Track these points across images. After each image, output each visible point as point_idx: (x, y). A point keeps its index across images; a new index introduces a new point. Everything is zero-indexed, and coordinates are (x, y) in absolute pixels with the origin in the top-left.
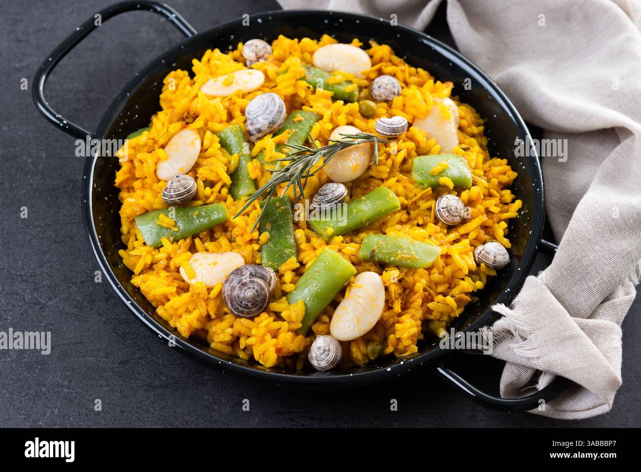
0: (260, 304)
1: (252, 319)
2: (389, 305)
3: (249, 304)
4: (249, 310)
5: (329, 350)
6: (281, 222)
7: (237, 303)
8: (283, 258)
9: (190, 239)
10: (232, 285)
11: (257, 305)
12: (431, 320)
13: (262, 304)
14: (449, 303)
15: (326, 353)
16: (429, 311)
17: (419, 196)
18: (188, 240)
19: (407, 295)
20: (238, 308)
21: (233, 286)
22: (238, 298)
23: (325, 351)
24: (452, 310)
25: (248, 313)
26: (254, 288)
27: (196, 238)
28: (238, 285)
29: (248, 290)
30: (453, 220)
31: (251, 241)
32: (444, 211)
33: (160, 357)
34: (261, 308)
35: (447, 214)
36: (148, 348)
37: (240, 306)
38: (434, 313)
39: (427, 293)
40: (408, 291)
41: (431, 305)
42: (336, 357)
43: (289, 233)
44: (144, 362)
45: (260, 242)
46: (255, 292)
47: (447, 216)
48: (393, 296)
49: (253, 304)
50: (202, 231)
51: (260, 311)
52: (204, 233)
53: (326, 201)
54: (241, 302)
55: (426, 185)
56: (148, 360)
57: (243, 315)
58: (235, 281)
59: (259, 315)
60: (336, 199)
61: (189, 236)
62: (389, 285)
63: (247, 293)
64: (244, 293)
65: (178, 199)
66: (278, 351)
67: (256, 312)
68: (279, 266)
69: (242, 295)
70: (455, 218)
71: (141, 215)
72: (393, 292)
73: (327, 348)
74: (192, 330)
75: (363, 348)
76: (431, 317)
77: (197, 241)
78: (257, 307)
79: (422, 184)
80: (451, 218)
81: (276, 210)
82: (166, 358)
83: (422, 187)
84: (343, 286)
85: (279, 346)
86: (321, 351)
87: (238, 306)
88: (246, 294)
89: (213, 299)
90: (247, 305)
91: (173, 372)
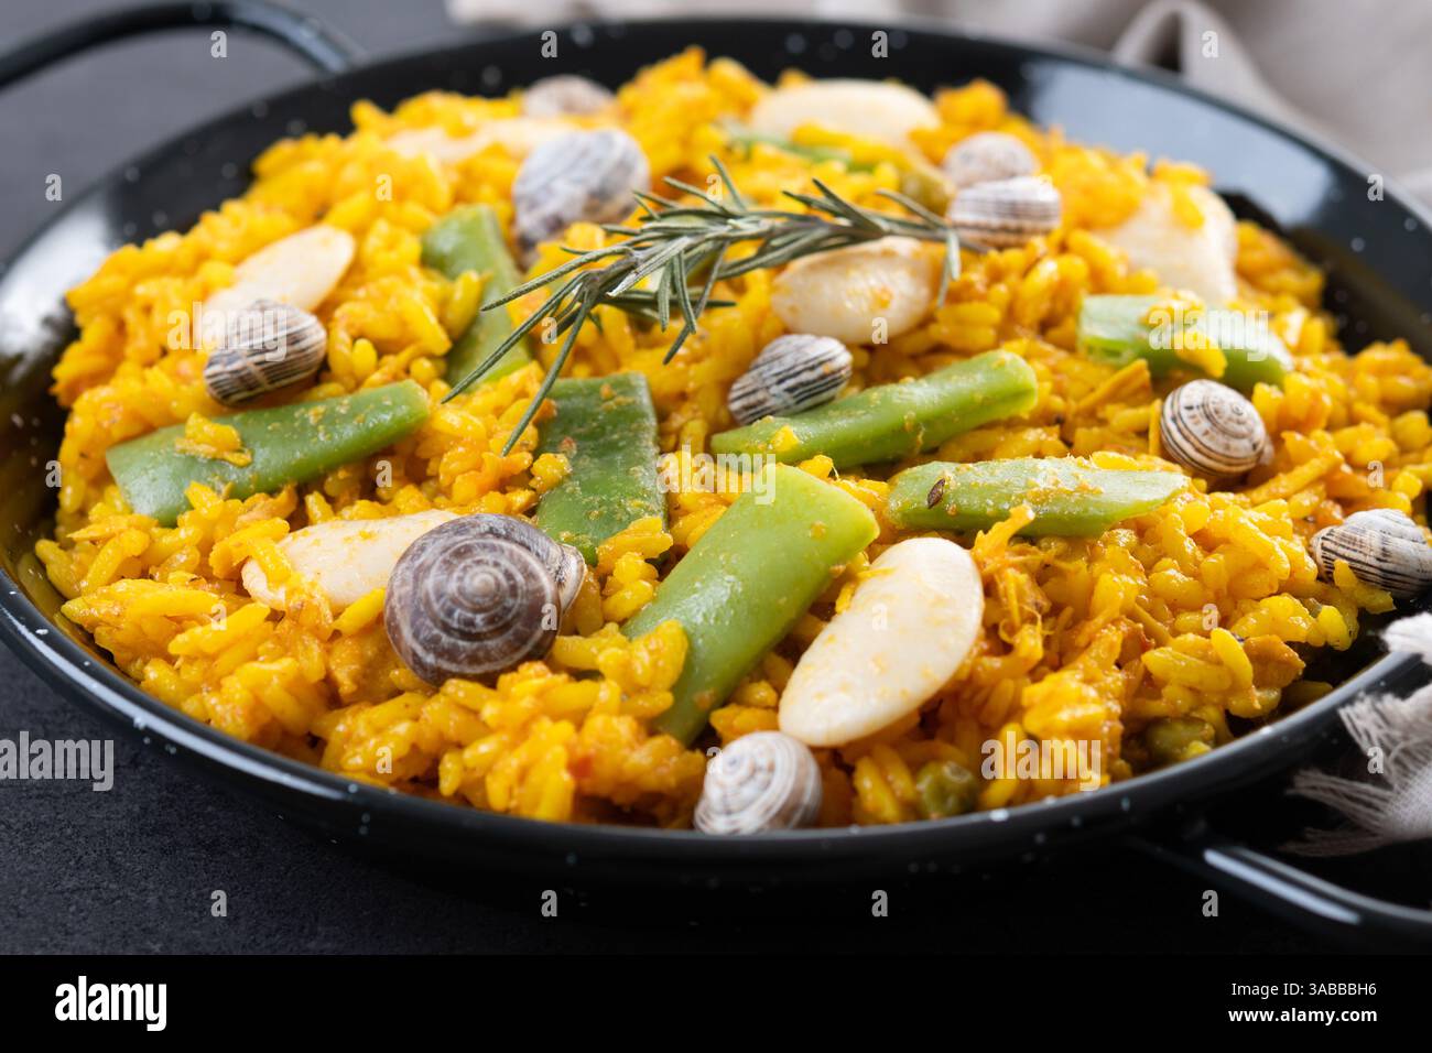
0: (519, 626)
1: (490, 681)
2: (996, 637)
3: (479, 619)
4: (475, 645)
5: (771, 769)
6: (616, 437)
7: (434, 619)
8: (613, 521)
9: (290, 496)
10: (417, 563)
11: (507, 626)
12: (1159, 721)
13: (525, 625)
14: (1222, 655)
15: (761, 776)
16: (1149, 684)
17: (1103, 388)
18: (283, 497)
19: (1068, 628)
20: (436, 640)
21: (421, 565)
22: (440, 596)
23: (754, 770)
24: (1235, 688)
25: (473, 659)
26: (496, 564)
27: (310, 493)
28: (441, 558)
29: (477, 569)
30: (1227, 447)
31: (504, 484)
32: (1193, 417)
33: (151, 887)
34: (522, 640)
35: (1205, 425)
36: (111, 862)
37: (447, 628)
38: (1168, 691)
39: (1141, 626)
40: (1068, 612)
41: (1154, 659)
42: (797, 793)
43: (642, 461)
44: (89, 901)
45: (533, 483)
46: (501, 577)
47: (1206, 433)
48: (1014, 604)
49: (490, 621)
50: (332, 468)
51: (518, 656)
52: (342, 474)
53: (777, 374)
54: (450, 613)
55: (1127, 354)
56: (104, 895)
57: (453, 668)
58: (429, 550)
59: (513, 668)
60: (812, 368)
61: (285, 482)
62: (999, 571)
63: (472, 578)
64: (460, 579)
65: (257, 364)
66: (580, 767)
67: (505, 654)
68: (596, 543)
69: (452, 587)
70: (1234, 443)
71: (127, 440)
72: (1012, 592)
73: (763, 762)
74: (265, 719)
75: (901, 781)
76: (1158, 707)
77: (314, 502)
78: (509, 635)
79: (1115, 354)
80: (1221, 439)
81: (598, 405)
82: (173, 892)
83: (1112, 361)
84: (829, 575)
85: (580, 752)
86: (743, 771)
87: (436, 631)
88: (467, 580)
89: (351, 637)
90: (471, 623)
91: (195, 928)
